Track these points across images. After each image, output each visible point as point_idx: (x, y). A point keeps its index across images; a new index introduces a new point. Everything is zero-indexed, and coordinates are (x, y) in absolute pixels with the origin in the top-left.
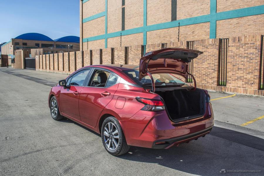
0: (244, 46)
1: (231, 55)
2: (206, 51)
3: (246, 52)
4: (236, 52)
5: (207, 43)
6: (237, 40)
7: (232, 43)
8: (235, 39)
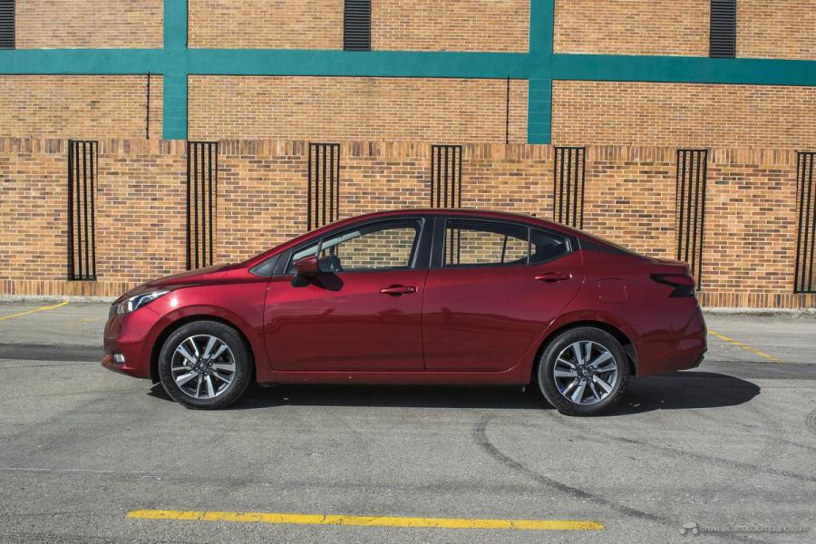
0: (385, 168)
1: (349, 193)
2: (266, 179)
3: (393, 185)
4: (365, 185)
5: (266, 153)
6: (367, 151)
7: (350, 159)
8: (358, 148)
